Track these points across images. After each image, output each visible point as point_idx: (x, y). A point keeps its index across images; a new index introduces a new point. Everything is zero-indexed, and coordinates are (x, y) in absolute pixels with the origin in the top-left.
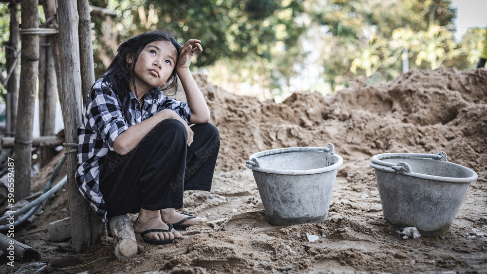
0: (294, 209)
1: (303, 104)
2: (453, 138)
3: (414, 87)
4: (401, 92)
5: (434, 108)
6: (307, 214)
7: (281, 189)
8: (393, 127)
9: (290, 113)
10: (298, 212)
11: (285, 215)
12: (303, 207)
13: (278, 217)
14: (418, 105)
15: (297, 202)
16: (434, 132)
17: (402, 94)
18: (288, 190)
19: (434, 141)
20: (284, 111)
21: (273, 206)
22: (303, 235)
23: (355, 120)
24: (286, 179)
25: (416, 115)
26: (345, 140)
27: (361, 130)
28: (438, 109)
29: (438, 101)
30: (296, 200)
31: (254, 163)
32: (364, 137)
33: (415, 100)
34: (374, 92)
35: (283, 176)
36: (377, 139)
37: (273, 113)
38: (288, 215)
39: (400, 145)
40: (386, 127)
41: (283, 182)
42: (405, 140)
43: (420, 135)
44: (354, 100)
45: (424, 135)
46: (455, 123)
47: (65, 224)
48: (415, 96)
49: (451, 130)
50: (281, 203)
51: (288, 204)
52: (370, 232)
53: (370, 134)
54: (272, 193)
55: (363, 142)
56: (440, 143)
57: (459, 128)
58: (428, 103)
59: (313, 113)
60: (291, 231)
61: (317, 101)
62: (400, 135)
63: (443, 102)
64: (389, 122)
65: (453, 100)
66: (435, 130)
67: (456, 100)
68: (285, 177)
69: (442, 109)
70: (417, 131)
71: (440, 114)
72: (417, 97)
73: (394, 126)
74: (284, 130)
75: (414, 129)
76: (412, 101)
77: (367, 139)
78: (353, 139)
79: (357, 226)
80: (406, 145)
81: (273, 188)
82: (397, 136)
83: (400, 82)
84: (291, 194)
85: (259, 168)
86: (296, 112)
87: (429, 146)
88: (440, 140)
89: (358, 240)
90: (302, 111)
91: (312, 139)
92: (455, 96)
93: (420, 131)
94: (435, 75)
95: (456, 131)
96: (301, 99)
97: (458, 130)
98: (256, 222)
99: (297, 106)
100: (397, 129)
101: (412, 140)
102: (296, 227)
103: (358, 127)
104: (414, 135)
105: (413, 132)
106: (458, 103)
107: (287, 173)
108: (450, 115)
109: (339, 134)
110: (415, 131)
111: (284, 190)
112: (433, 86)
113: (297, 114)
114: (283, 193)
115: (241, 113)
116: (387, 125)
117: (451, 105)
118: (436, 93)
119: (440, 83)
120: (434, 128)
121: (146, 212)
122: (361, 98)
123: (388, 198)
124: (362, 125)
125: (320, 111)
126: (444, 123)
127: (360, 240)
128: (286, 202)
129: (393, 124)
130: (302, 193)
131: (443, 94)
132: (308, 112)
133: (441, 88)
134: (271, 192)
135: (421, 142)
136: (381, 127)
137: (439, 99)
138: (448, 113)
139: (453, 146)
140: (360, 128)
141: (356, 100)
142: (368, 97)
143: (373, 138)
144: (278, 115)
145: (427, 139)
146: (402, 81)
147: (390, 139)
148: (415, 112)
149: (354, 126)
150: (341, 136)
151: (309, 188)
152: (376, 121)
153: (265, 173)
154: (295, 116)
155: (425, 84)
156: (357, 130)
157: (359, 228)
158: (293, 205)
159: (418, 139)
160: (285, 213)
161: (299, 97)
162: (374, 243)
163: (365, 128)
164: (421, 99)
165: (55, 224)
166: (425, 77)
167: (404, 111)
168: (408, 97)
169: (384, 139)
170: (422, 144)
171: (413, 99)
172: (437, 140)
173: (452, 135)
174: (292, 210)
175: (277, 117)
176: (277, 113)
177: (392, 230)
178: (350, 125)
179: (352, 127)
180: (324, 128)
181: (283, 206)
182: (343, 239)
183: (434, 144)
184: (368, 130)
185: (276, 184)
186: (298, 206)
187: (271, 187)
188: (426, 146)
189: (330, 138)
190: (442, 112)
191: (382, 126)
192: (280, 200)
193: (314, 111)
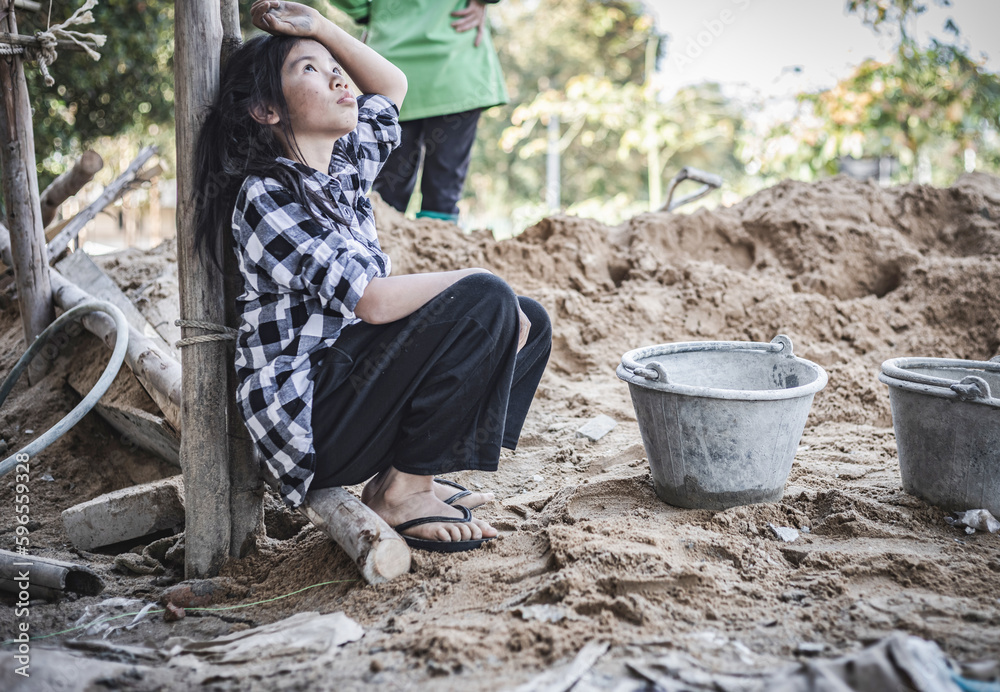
0: (735, 473)
1: (572, 245)
2: (905, 328)
3: (802, 215)
4: (774, 225)
5: (851, 263)
6: (759, 483)
7: (712, 430)
8: (782, 301)
9: (545, 263)
10: (742, 479)
11: (712, 486)
12: (753, 468)
13: (694, 491)
14: (816, 255)
15: (744, 458)
16: (868, 314)
17: (777, 230)
18: (729, 432)
19: (871, 334)
20: (535, 258)
21: (687, 467)
22: (764, 527)
23: (700, 283)
24: (727, 408)
25: (816, 276)
26: (683, 326)
27: (716, 306)
28: (860, 265)
29: (857, 247)
30: (743, 453)
31: (654, 374)
32: (723, 321)
33: (809, 245)
34: (712, 224)
35: (722, 403)
36: (751, 326)
37: (509, 263)
38: (720, 486)
39: (805, 339)
40: (767, 301)
41: (720, 414)
42: (811, 329)
43: (842, 319)
44: (672, 239)
45: (850, 320)
46: (902, 295)
47: (113, 509)
48: (807, 235)
49: (898, 310)
50: (708, 459)
51: (723, 462)
52: (898, 520)
53: (735, 316)
54: (688, 439)
55: (721, 331)
56: (883, 338)
57: (913, 307)
58: (837, 253)
59: (594, 264)
60: (735, 519)
61: (596, 237)
62: (800, 319)
63: (868, 250)
64: (772, 290)
65: (889, 248)
66: (869, 310)
67: (894, 248)
68: (725, 405)
69: (866, 265)
70: (833, 312)
71: (864, 277)
72: (812, 238)
73: (784, 298)
74: (550, 302)
75: (828, 307)
76: (802, 247)
77: (729, 326)
78: (699, 324)
79: (867, 507)
80: (815, 340)
81: (694, 428)
82: (795, 320)
83: (766, 205)
84: (733, 441)
85: (664, 386)
86: (557, 261)
87: (862, 344)
88: (882, 332)
89: (889, 536)
90: (569, 259)
91: (611, 322)
92: (892, 240)
93: (839, 312)
94: (842, 193)
95: (910, 313)
96: (563, 233)
97: (912, 311)
98: (635, 502)
99: (557, 248)
100: (791, 305)
101: (826, 330)
102: (743, 510)
103: (708, 299)
104: (829, 319)
105: (827, 314)
106: (901, 254)
107: (734, 397)
108: (888, 279)
109: (667, 314)
110: (829, 310)
111: (720, 431)
112: (842, 216)
113: (560, 266)
114: (716, 440)
115: (446, 261)
116: (767, 296)
117: (887, 258)
118: (852, 231)
119: (854, 210)
120: (865, 307)
121: (407, 480)
122: (686, 235)
123: (928, 449)
124: (718, 295)
125: (605, 260)
126: (880, 295)
127: (892, 537)
128: (721, 457)
129: (780, 294)
130: (757, 439)
131: (867, 235)
132: (584, 262)
133: (856, 219)
134: (687, 436)
135: (845, 334)
136: (756, 300)
137: (860, 243)
138: (880, 275)
139: (910, 344)
140: (713, 300)
141: (677, 239)
142: (700, 233)
143: (742, 323)
144: (522, 267)
145: (857, 327)
146: (771, 202)
147: (778, 327)
148: (812, 269)
149: (699, 297)
150: (674, 318)
151: (771, 428)
152: (743, 288)
153: (678, 394)
154: (557, 270)
155: (826, 210)
156: (708, 305)
157: (874, 513)
158: (735, 465)
159: (838, 329)
160: (715, 480)
161: (558, 227)
162: (923, 541)
163: (723, 301)
164: (821, 243)
165: (85, 510)
166: (822, 195)
167: (784, 266)
168: (792, 237)
169: (767, 327)
170: (847, 338)
171: (802, 241)
172: (876, 331)
173: (902, 321)
174: (731, 475)
175: (519, 271)
176: (518, 263)
177: (936, 515)
178: (691, 294)
179: (694, 297)
180: (633, 299)
181: (711, 467)
182: (856, 535)
183: (872, 339)
184: (731, 306)
185: (703, 419)
186: (744, 467)
187: (689, 425)
188: (856, 343)
189: (650, 322)
190: (867, 272)
191: (759, 298)
192: (707, 454)
193: (595, 260)
